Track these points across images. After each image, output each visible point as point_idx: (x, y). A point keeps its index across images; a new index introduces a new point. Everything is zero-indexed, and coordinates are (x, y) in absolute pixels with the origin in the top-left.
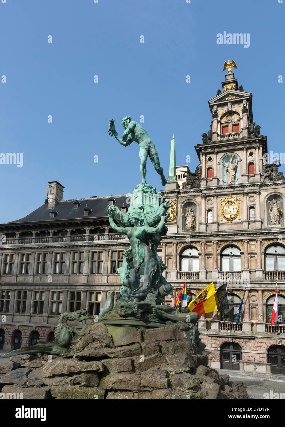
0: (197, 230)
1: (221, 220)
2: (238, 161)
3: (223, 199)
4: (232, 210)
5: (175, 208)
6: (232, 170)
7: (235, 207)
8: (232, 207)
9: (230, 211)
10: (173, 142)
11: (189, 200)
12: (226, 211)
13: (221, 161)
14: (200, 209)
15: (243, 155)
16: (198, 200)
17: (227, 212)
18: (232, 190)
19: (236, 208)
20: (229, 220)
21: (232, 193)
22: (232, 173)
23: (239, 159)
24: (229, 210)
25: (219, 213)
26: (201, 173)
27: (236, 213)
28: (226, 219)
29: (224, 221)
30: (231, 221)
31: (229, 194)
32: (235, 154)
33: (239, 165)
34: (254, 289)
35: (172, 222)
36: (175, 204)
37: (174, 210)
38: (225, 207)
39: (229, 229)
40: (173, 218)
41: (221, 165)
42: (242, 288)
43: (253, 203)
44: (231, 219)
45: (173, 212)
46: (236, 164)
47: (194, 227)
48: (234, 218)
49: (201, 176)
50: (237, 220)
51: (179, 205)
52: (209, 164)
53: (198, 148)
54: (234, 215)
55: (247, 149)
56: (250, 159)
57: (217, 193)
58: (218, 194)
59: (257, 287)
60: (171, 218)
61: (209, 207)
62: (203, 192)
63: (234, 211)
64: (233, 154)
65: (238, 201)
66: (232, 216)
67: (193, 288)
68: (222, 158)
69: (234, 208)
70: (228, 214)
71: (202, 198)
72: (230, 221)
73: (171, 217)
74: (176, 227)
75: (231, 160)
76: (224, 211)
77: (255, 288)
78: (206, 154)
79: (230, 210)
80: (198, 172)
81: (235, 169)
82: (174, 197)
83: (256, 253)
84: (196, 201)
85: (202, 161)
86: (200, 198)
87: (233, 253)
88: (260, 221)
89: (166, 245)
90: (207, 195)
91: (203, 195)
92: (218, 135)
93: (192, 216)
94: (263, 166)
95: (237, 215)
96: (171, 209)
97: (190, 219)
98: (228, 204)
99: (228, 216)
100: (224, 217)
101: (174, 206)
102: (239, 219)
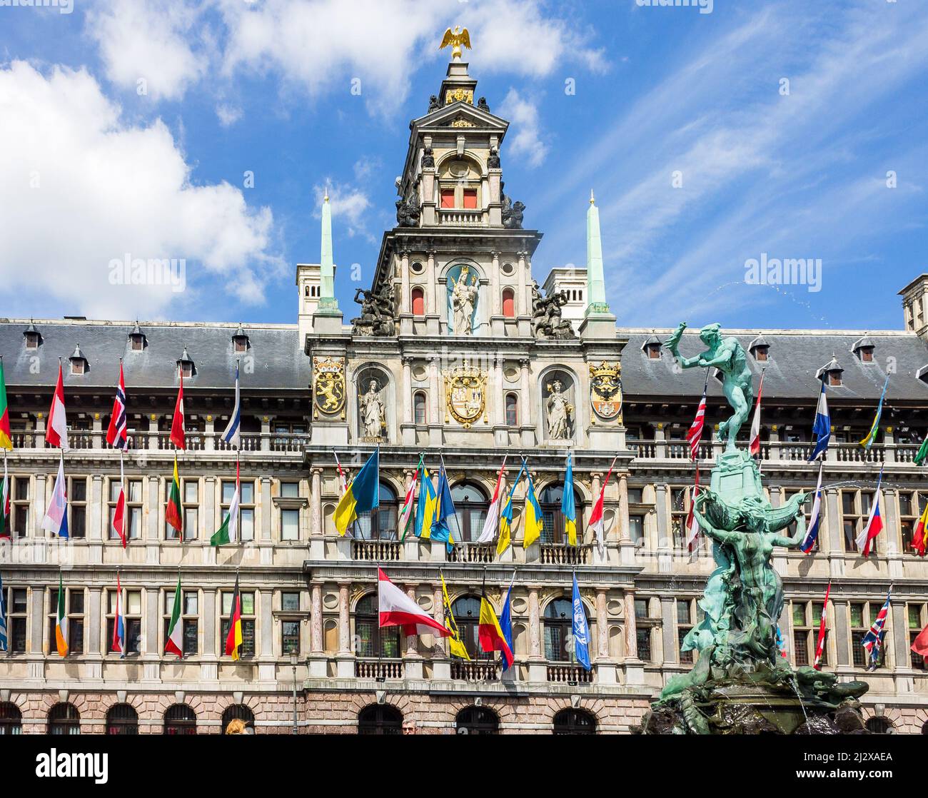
1: (447, 419)
2: (482, 283)
3: (448, 370)
4: (470, 398)
5: (341, 382)
6: (468, 303)
7: (477, 391)
8: (469, 391)
9: (466, 400)
10: (327, 207)
11: (371, 364)
12: (457, 399)
13: (444, 276)
14: (399, 389)
15: (490, 269)
16: (393, 364)
17: (460, 402)
18: (471, 350)
19: (479, 395)
20: (464, 421)
21: (469, 357)
22: (468, 308)
23: (482, 277)
24: (463, 398)
25: (442, 403)
26: (398, 299)
27: (479, 407)
28: (459, 418)
29: (454, 423)
30: (469, 424)
31: (464, 360)
32: (474, 265)
33: (482, 291)
34: (521, 584)
36: (340, 372)
37: (340, 386)
38: (455, 390)
39: (465, 443)
40: (338, 406)
41: (444, 287)
42: (496, 582)
43: (513, 386)
44: (469, 421)
45: (338, 391)
46: (475, 289)
48: (476, 419)
49: (397, 307)
50: (480, 424)
51: (349, 374)
52: (417, 280)
53: (391, 238)
54: (474, 411)
55: (501, 256)
56: (507, 281)
59: (528, 582)
60: (334, 407)
61: (420, 386)
62: (406, 349)
63: (474, 401)
65: (482, 379)
66: (471, 413)
68: (446, 270)
69: (474, 394)
70: (461, 407)
71: (403, 362)
72: (466, 424)
73: (333, 404)
74: (345, 430)
75: (464, 277)
76: (454, 400)
77: (525, 584)
78: (410, 255)
79: (466, 397)
80: (390, 297)
82: (339, 354)
83: (523, 503)
84: (387, 369)
85: (401, 270)
86: (398, 361)
87: (469, 500)
88: (532, 430)
89: (321, 474)
90: (415, 356)
91: (406, 355)
92: (436, 211)
93: (379, 404)
94: (533, 300)
95: (481, 411)
96: (331, 384)
97: (373, 412)
98: (462, 382)
99: (462, 412)
100: (454, 413)
101: (338, 377)
102: (486, 422)
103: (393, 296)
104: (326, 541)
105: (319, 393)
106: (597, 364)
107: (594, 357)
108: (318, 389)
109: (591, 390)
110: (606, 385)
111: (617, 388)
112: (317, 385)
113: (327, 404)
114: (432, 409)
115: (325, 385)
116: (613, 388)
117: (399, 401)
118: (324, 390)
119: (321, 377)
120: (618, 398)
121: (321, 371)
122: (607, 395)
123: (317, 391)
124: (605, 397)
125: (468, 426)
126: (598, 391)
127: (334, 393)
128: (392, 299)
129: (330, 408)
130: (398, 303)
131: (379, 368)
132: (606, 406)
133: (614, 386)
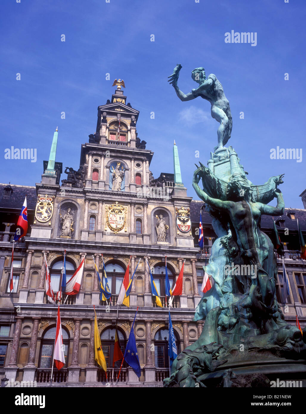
0: (76, 238)
1: (106, 229)
3: (108, 205)
4: (118, 219)
5: (51, 207)
6: (119, 177)
7: (122, 216)
8: (118, 216)
9: (117, 220)
10: (56, 134)
11: (69, 200)
12: (111, 219)
13: (109, 165)
14: (82, 213)
15: (130, 164)
16: (80, 201)
17: (113, 221)
18: (120, 197)
19: (123, 218)
20: (115, 230)
21: (119, 200)
22: (119, 179)
23: (126, 167)
24: (115, 219)
25: (104, 221)
26: (86, 173)
27: (123, 224)
28: (111, 228)
29: (109, 231)
30: (117, 232)
31: (116, 201)
32: (123, 162)
34: (142, 319)
35: (45, 224)
36: (51, 202)
37: (51, 209)
38: (111, 215)
39: (115, 241)
40: (48, 219)
41: (108, 169)
42: (128, 318)
43: (140, 215)
44: (117, 230)
45: (49, 212)
46: (123, 172)
47: (72, 234)
48: (121, 229)
50: (122, 231)
51: (57, 204)
52: (96, 165)
53: (84, 147)
54: (120, 226)
55: (135, 159)
56: (138, 170)
57: (103, 198)
58: (105, 199)
59: (146, 317)
60: (45, 219)
61: (93, 212)
62: (87, 194)
63: (120, 221)
64: (121, 161)
65: (124, 211)
66: (118, 226)
67: (65, 317)
68: (110, 163)
69: (120, 218)
70: (114, 223)
71: (85, 200)
72: (115, 232)
73: (45, 217)
74: (50, 231)
75: (118, 167)
76: (110, 220)
77: (144, 319)
78: (93, 155)
81: (122, 176)
82: (52, 194)
83: (144, 273)
84: (77, 203)
85: (88, 161)
86: (83, 200)
87: (116, 271)
88: (149, 236)
89: (33, 254)
90: (92, 198)
91: (87, 197)
92: (106, 140)
93: (71, 220)
94: (150, 179)
95: (123, 226)
96: (46, 208)
97: (67, 224)
98: (114, 212)
99: (114, 226)
100: (109, 226)
101: (50, 204)
102: (126, 232)
103: (84, 172)
104: (29, 292)
105: (38, 212)
106: (179, 207)
107: (177, 204)
108: (39, 210)
109: (177, 219)
110: (184, 217)
111: (189, 219)
112: (38, 208)
113: (42, 217)
114: (99, 223)
115: (42, 208)
116: (187, 219)
117: (82, 219)
118: (41, 210)
119: (40, 204)
120: (189, 223)
121: (41, 201)
122: (184, 222)
123: (37, 211)
124: (183, 222)
125: (116, 232)
126: (180, 219)
127: (47, 212)
128: (83, 173)
129: (43, 219)
130: (86, 175)
131: (73, 202)
132: (184, 227)
133: (187, 217)
